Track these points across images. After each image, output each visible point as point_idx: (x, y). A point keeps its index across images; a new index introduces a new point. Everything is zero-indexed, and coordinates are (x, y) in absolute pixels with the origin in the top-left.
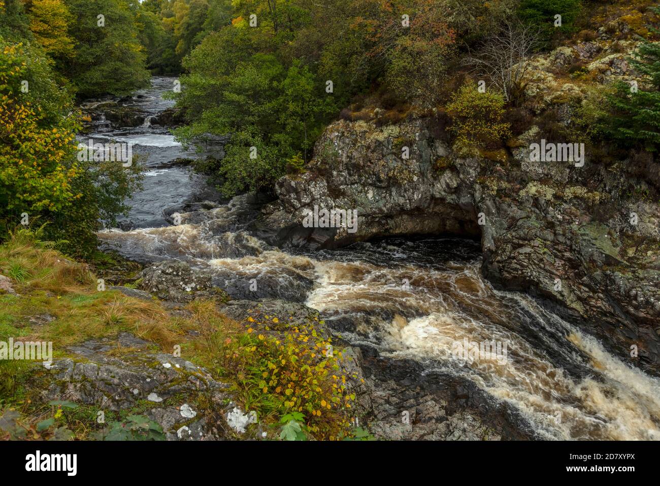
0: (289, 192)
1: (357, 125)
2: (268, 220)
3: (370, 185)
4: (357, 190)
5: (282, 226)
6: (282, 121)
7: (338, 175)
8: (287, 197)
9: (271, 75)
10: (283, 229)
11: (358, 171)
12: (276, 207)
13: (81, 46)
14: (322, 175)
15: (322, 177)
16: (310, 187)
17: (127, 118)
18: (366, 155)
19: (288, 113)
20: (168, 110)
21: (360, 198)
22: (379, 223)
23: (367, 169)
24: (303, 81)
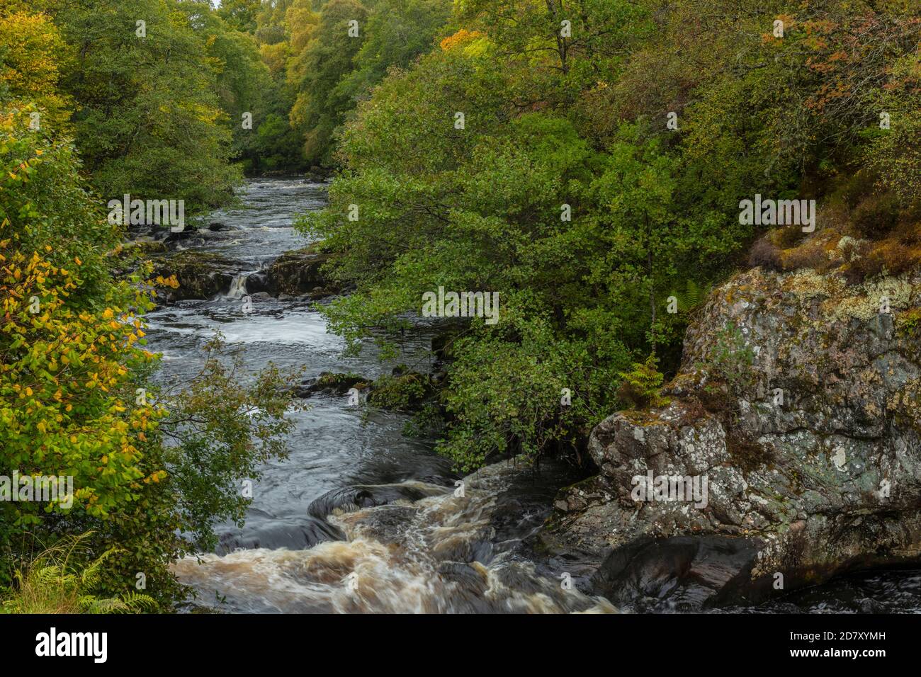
0: (626, 455)
1: (796, 280)
2: (574, 528)
3: (839, 432)
4: (804, 448)
5: (613, 543)
6: (595, 277)
7: (753, 409)
8: (624, 468)
9: (563, 165)
10: (614, 553)
11: (806, 397)
12: (593, 495)
13: (86, 114)
14: (713, 411)
15: (712, 416)
16: (682, 443)
17: (193, 279)
18: (826, 355)
19: (611, 255)
20: (288, 258)
21: (813, 468)
22: (863, 531)
23: (829, 391)
24: (649, 176)
